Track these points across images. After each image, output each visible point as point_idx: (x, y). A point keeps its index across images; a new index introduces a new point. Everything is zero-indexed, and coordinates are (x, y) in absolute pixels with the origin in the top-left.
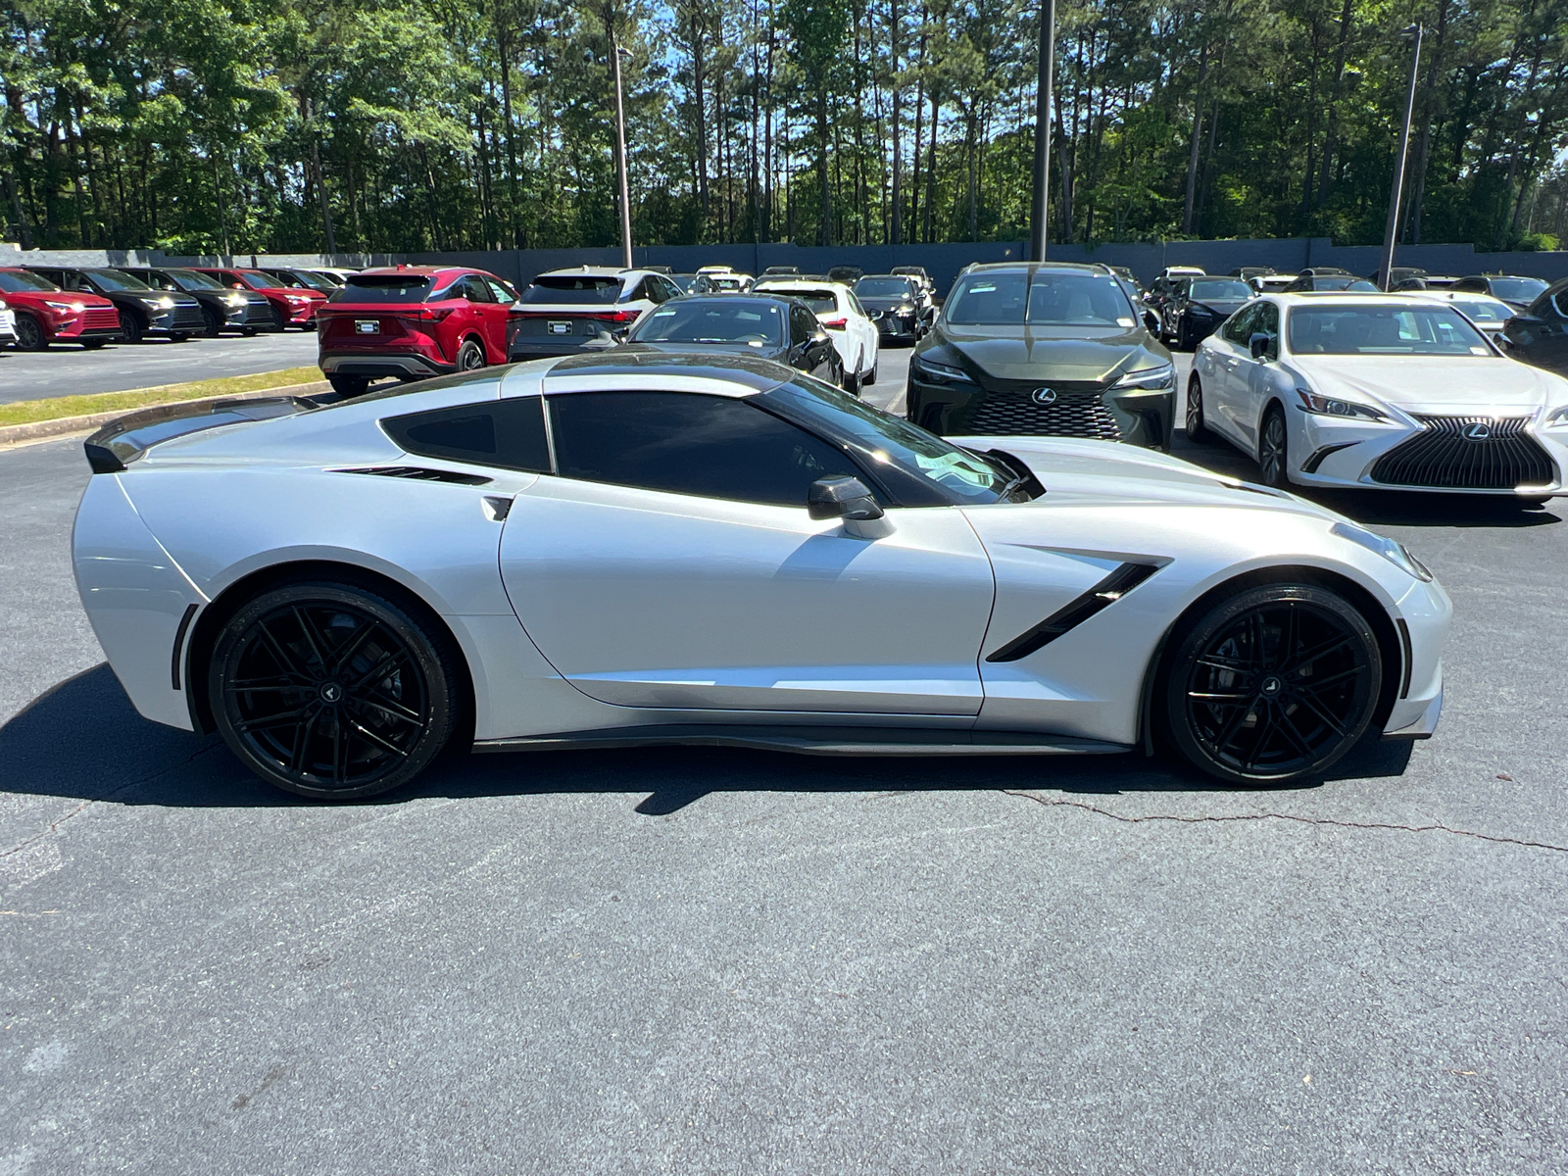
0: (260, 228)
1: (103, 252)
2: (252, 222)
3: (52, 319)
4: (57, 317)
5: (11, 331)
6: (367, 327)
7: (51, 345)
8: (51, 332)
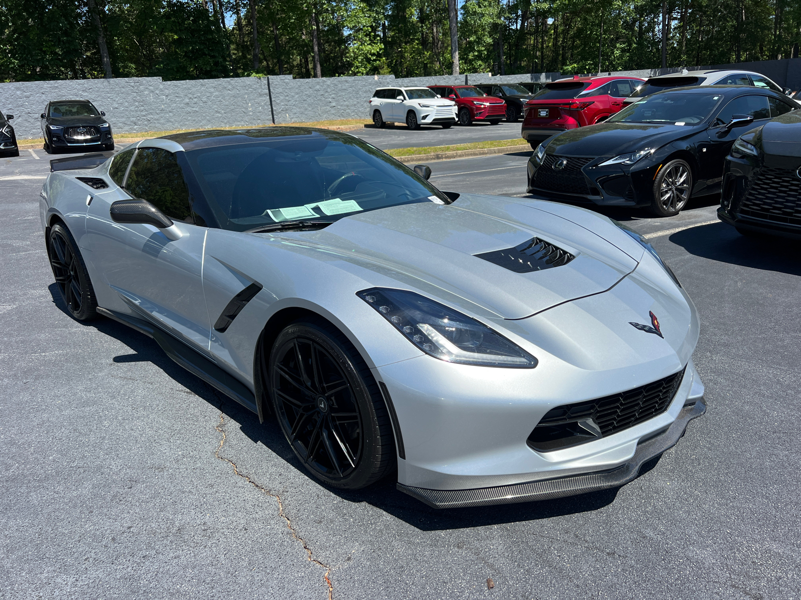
0: (621, 57)
1: (529, 75)
2: (617, 53)
3: (475, 110)
4: (479, 109)
5: (455, 116)
6: (543, 113)
7: (473, 123)
8: (474, 115)
